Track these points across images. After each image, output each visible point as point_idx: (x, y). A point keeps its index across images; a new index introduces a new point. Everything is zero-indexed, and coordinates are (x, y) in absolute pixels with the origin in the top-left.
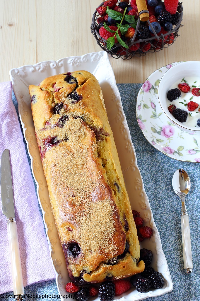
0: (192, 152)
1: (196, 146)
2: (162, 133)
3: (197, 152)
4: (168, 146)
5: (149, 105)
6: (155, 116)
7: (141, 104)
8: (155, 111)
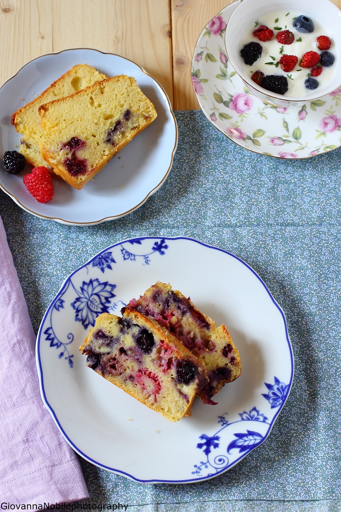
0: (276, 141)
1: (286, 133)
2: (231, 104)
3: (286, 142)
4: (238, 126)
5: (217, 56)
6: (224, 75)
7: (202, 52)
8: (226, 67)
